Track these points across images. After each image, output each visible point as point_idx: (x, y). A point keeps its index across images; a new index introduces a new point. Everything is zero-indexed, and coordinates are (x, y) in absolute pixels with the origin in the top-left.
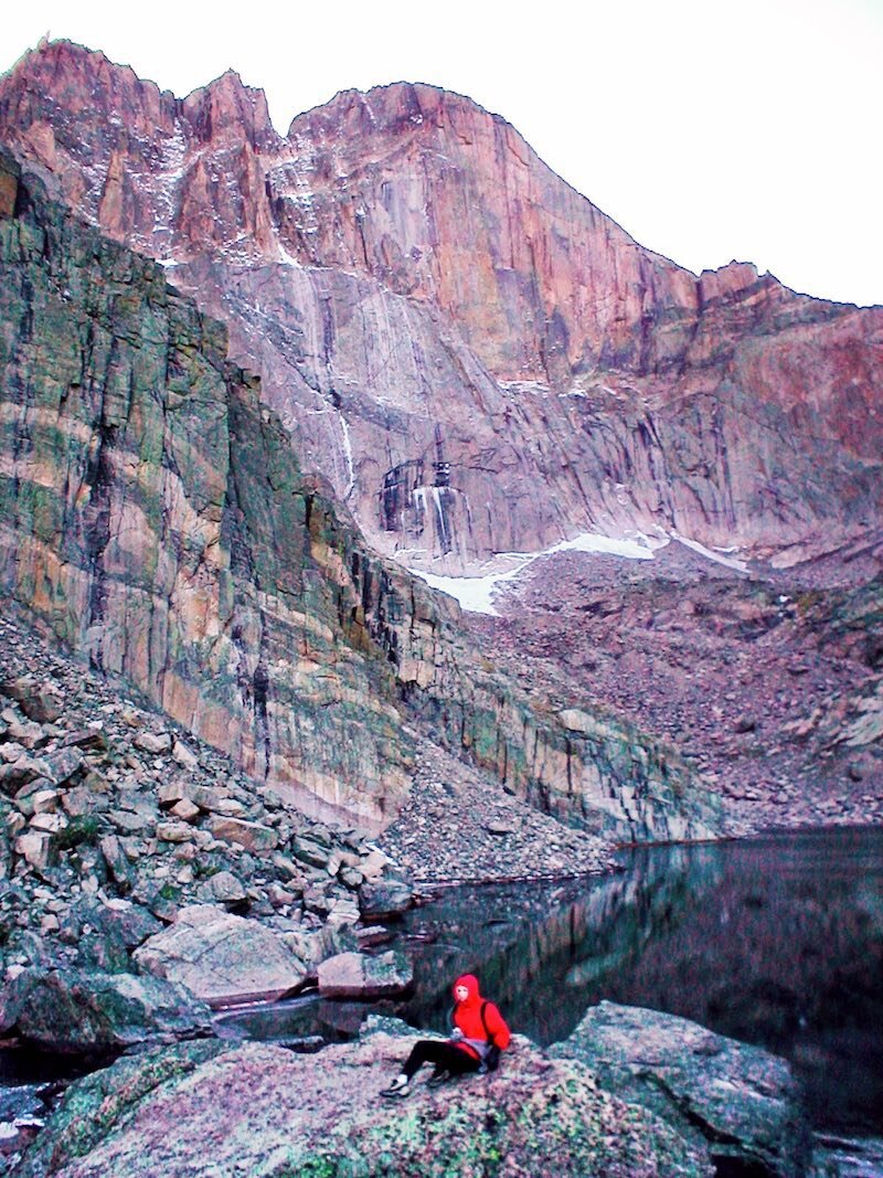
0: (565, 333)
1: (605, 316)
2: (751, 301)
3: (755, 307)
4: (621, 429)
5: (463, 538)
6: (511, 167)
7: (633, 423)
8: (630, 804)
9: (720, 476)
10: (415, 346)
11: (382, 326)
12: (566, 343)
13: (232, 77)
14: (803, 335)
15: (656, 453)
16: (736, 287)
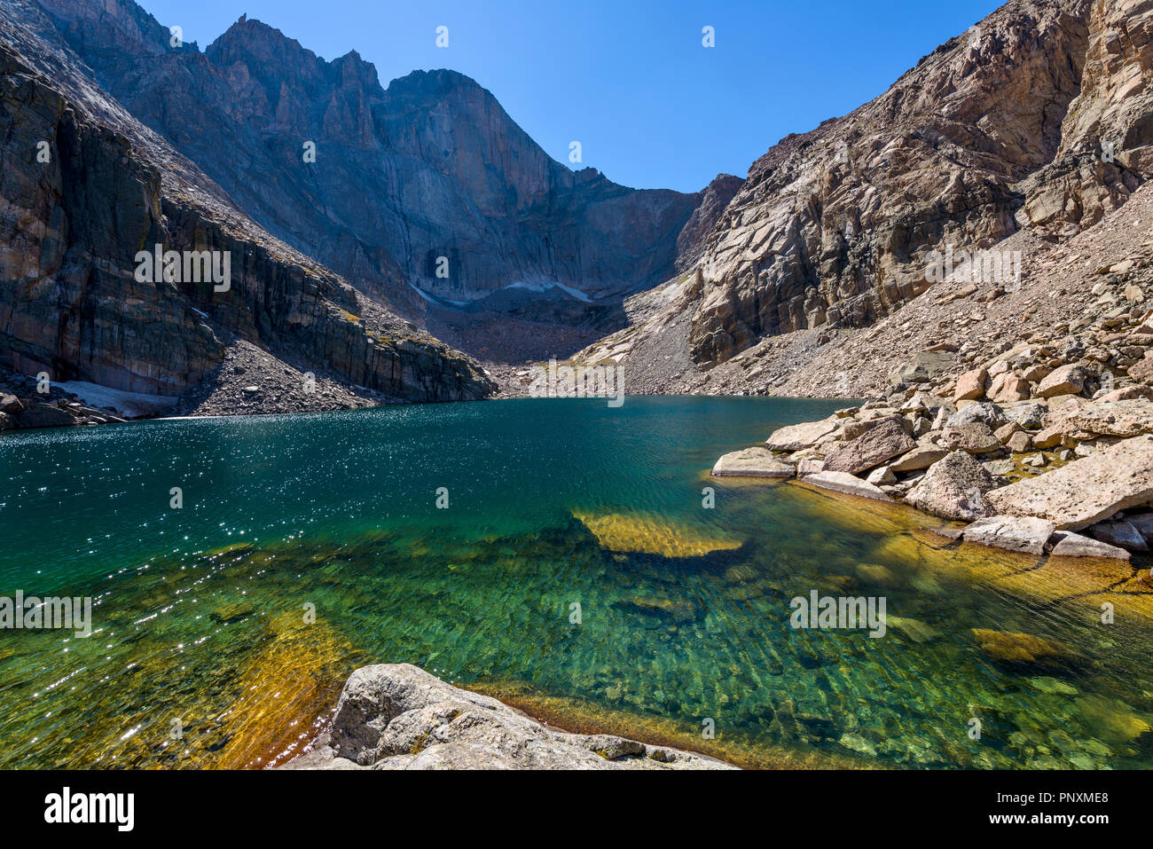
0: (516, 195)
1: (533, 189)
2: (594, 186)
3: (595, 188)
4: (538, 239)
5: (464, 282)
6: (492, 116)
7: (543, 237)
8: (428, 384)
9: (577, 260)
10: (444, 196)
11: (427, 184)
12: (516, 200)
13: (354, 55)
14: (614, 201)
15: (552, 250)
16: (589, 179)
